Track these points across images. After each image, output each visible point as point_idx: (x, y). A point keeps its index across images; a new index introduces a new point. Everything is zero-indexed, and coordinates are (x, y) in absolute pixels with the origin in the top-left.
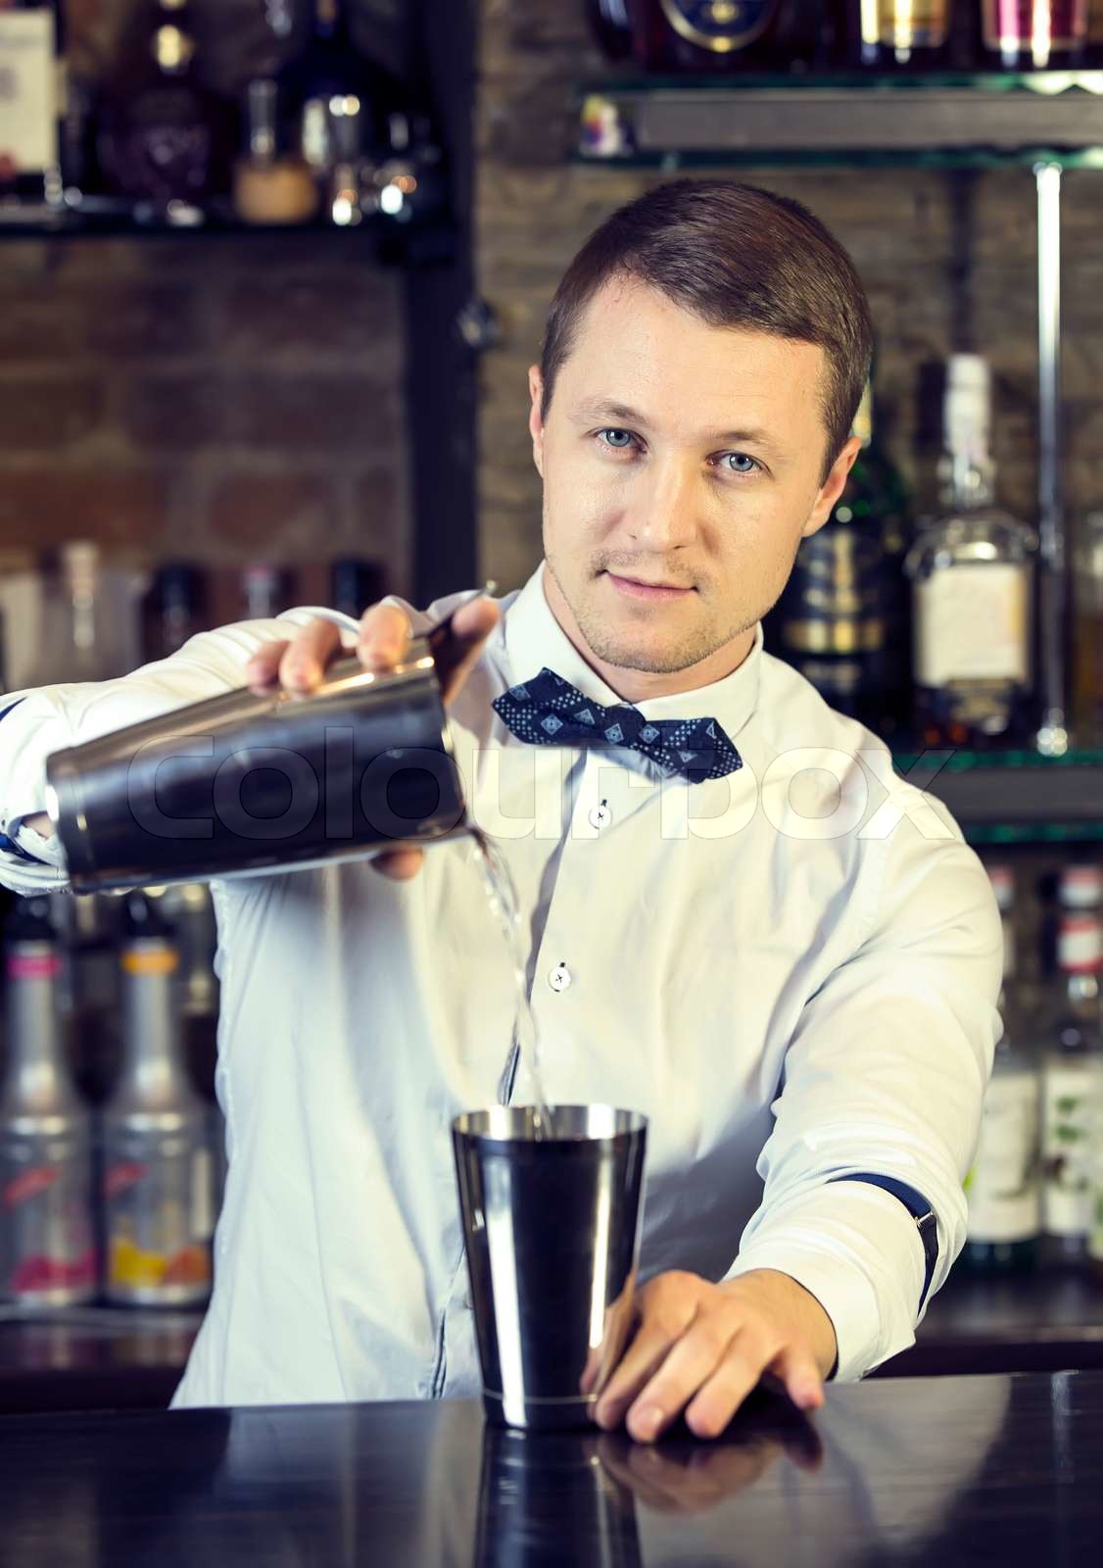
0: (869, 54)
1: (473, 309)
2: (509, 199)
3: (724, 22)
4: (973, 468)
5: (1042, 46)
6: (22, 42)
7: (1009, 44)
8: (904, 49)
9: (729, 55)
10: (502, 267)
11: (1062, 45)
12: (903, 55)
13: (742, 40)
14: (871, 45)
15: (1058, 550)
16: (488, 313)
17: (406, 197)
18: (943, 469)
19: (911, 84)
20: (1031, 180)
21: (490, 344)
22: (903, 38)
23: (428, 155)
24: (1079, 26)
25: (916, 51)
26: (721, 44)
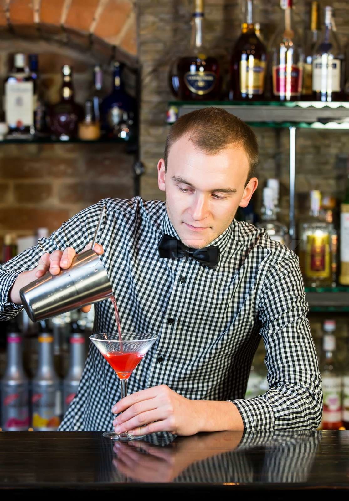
0: (244, 96)
1: (138, 164)
2: (149, 134)
3: (201, 87)
4: (271, 210)
5: (289, 95)
6: (25, 90)
7: (282, 94)
8: (251, 95)
9: (203, 95)
10: (147, 153)
11: (294, 94)
12: (250, 97)
13: (207, 91)
14: (244, 94)
15: (294, 233)
16: (142, 165)
17: (127, 134)
18: (263, 210)
19: (251, 104)
20: (289, 131)
21: (142, 174)
22: (251, 92)
23: (130, 122)
24: (300, 89)
25: (253, 95)
26: (201, 93)
